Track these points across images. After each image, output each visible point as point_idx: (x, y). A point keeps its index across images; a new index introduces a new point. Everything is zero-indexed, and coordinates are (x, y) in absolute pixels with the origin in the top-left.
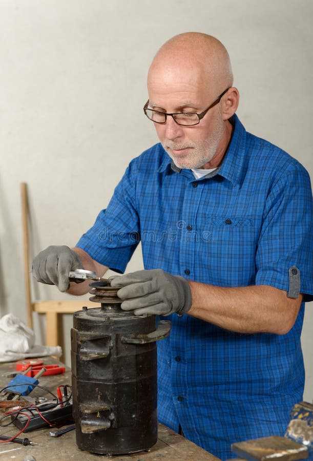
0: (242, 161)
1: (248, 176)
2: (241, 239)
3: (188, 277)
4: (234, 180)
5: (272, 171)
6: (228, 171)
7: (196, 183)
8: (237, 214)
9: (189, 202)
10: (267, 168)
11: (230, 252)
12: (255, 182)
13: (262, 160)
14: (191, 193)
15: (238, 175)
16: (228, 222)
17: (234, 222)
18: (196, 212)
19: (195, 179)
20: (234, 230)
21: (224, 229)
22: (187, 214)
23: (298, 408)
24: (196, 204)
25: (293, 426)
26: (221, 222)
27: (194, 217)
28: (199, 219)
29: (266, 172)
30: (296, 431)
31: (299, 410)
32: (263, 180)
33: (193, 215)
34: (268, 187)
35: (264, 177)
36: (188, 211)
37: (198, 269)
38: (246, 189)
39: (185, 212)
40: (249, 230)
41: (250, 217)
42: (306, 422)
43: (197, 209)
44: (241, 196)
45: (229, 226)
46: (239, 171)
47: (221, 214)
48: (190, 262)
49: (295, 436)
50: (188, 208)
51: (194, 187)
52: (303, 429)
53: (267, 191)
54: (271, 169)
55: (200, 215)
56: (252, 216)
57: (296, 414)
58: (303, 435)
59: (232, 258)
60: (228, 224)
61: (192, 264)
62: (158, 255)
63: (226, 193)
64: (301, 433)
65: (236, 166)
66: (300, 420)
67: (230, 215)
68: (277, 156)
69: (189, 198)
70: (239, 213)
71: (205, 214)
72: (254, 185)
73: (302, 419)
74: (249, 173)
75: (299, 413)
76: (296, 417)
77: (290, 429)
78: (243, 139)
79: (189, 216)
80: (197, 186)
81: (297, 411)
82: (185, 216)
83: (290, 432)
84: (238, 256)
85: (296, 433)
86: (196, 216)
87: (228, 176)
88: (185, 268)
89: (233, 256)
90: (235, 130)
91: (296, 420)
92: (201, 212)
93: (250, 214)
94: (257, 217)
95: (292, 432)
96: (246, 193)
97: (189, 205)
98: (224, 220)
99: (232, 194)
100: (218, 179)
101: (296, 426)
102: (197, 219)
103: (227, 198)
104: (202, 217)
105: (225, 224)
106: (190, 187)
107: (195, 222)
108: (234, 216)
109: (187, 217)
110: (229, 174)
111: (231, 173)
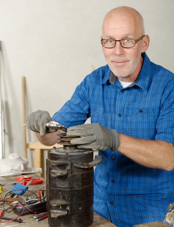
0: (148, 77)
1: (152, 86)
2: (149, 121)
4: (145, 88)
7: (123, 90)
9: (119, 100)
10: (162, 81)
11: (143, 128)
13: (159, 76)
14: (120, 95)
15: (146, 85)
16: (141, 111)
17: (145, 111)
18: (124, 106)
19: (123, 88)
20: (144, 116)
21: (139, 115)
22: (119, 108)
23: (171, 206)
24: (124, 102)
25: (168, 216)
26: (137, 111)
27: (122, 109)
28: (125, 110)
29: (161, 83)
30: (170, 219)
31: (172, 207)
32: (160, 87)
34: (163, 91)
35: (160, 85)
36: (119, 106)
38: (151, 93)
39: (118, 106)
40: (152, 115)
41: (152, 108)
43: (124, 105)
44: (147, 97)
45: (141, 113)
46: (147, 83)
47: (137, 107)
49: (169, 222)
50: (119, 104)
51: (122, 92)
53: (162, 93)
54: (164, 81)
55: (126, 108)
57: (170, 209)
59: (144, 131)
60: (141, 112)
63: (140, 95)
65: (145, 80)
66: (172, 213)
67: (142, 107)
68: (168, 74)
69: (120, 98)
70: (147, 106)
71: (128, 107)
72: (155, 90)
75: (172, 209)
76: (170, 211)
77: (166, 218)
78: (149, 65)
79: (119, 109)
80: (124, 92)
81: (171, 208)
82: (117, 108)
83: (167, 220)
84: (147, 130)
85: (170, 221)
86: (123, 108)
87: (141, 86)
89: (145, 130)
90: (145, 60)
91: (170, 213)
92: (126, 106)
93: (153, 106)
94: (156, 108)
95: (168, 220)
96: (150, 95)
97: (119, 102)
98: (139, 110)
99: (143, 95)
100: (135, 87)
101: (170, 216)
102: (124, 110)
103: (140, 98)
104: (127, 109)
105: (139, 112)
106: (120, 93)
107: (123, 111)
108: (144, 108)
109: (118, 109)
110: (142, 84)
111: (143, 84)
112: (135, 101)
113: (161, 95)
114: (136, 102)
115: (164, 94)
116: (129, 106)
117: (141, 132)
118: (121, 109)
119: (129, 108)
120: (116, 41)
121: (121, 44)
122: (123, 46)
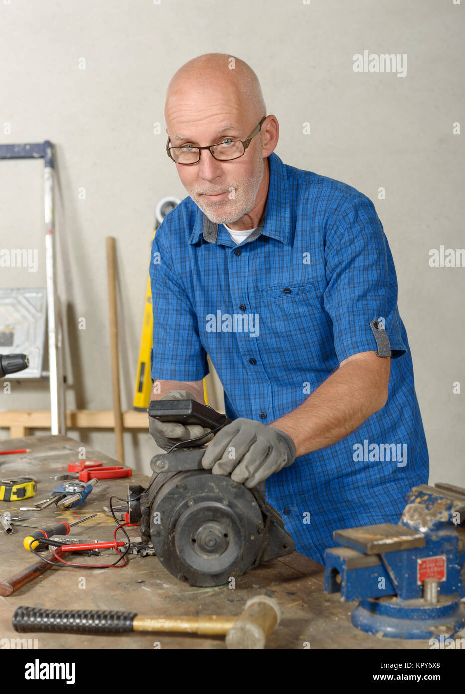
0: (288, 210)
1: (299, 228)
3: (256, 367)
4: (284, 237)
5: (325, 215)
6: (274, 229)
7: (239, 250)
8: (295, 279)
9: (235, 275)
10: (318, 213)
11: (301, 326)
12: (308, 233)
14: (235, 263)
15: (287, 229)
16: (287, 291)
17: (295, 290)
18: (246, 287)
19: (236, 245)
21: (285, 301)
22: (237, 291)
24: (245, 277)
25: (409, 511)
26: (279, 292)
27: (245, 293)
28: (252, 294)
29: (317, 218)
30: (411, 517)
32: (316, 229)
33: (244, 292)
35: (317, 225)
36: (236, 287)
37: (265, 356)
38: (300, 245)
39: (234, 290)
41: (311, 280)
42: (423, 506)
43: (247, 282)
44: (295, 255)
45: (289, 295)
46: (288, 224)
47: (277, 281)
48: (254, 349)
49: (411, 523)
50: (236, 283)
51: (237, 255)
52: (420, 514)
54: (323, 213)
55: (253, 289)
56: (313, 278)
57: (412, 498)
58: (420, 521)
60: (288, 293)
61: (256, 351)
62: (214, 346)
63: (277, 253)
64: (417, 519)
65: (283, 219)
66: (417, 505)
67: (288, 281)
69: (235, 270)
70: (298, 277)
71: (257, 287)
73: (419, 503)
74: (299, 222)
75: (417, 497)
76: (413, 502)
77: (405, 516)
79: (239, 293)
80: (241, 254)
81: (413, 495)
82: (234, 293)
83: (406, 519)
85: (411, 520)
86: (247, 292)
87: (275, 235)
88: (249, 358)
89: (307, 330)
91: (412, 505)
92: (252, 285)
93: (311, 276)
94: (319, 278)
95: (407, 519)
97: (236, 279)
98: (282, 290)
99: (285, 252)
100: (264, 240)
101: (412, 511)
102: (250, 294)
103: (279, 260)
104: (255, 292)
105: (284, 294)
106: (232, 257)
107: (247, 299)
108: (293, 282)
109: (237, 295)
110: (276, 231)
111: (278, 229)
112: (270, 268)
113: (322, 248)
114: (272, 270)
115: (328, 243)
116: (259, 284)
117: (300, 336)
118: (242, 293)
119: (260, 288)
120: (200, 149)
121: (212, 153)
122: (218, 159)
